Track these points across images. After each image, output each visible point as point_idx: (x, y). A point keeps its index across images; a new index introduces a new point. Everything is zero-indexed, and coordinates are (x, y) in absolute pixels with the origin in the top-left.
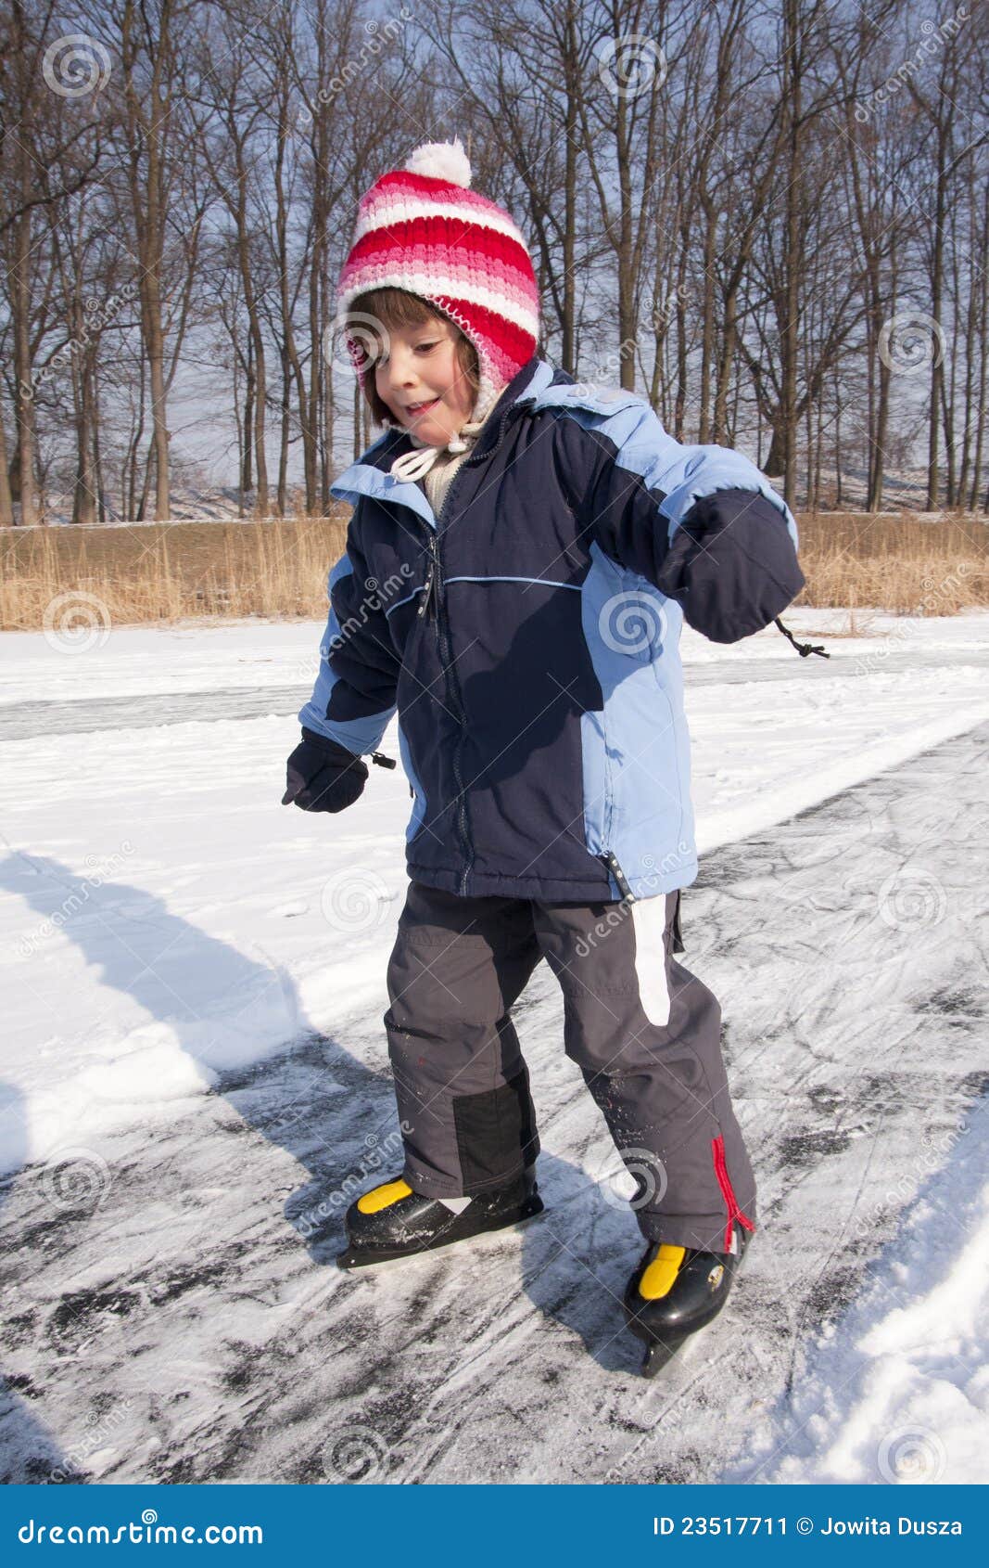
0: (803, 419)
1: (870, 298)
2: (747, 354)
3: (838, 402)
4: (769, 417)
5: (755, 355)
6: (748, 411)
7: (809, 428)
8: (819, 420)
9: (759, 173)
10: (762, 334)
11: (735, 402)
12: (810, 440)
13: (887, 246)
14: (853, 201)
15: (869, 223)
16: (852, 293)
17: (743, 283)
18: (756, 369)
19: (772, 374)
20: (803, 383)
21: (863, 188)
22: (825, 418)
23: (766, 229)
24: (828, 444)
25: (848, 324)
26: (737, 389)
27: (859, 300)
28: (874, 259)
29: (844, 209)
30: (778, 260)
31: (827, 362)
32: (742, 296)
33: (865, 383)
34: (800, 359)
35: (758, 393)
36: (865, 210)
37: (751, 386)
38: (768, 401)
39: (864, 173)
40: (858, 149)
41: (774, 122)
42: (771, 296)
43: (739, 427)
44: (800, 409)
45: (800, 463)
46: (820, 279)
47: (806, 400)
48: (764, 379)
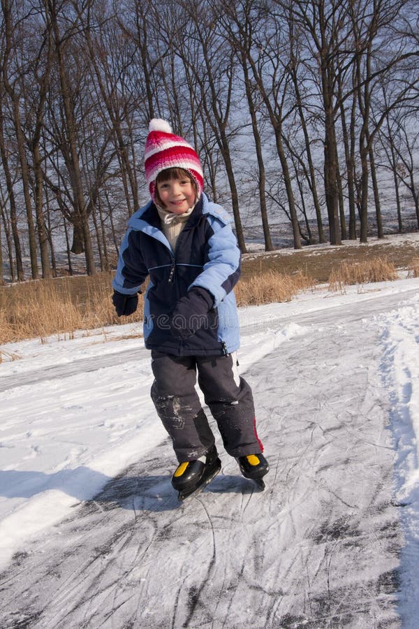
0: (91, 217)
1: (118, 144)
2: (50, 183)
3: (110, 206)
4: (69, 219)
5: (55, 182)
6: (57, 216)
7: (95, 222)
8: (101, 217)
9: (40, 73)
10: (57, 171)
11: (47, 211)
12: (97, 228)
13: (122, 114)
14: (98, 88)
15: (110, 101)
16: (106, 142)
17: (41, 140)
18: (56, 190)
19: (67, 193)
20: (87, 197)
21: (104, 82)
22: (104, 216)
23: (50, 108)
24: (107, 231)
25: (107, 161)
26: (47, 203)
27: (111, 146)
28: (117, 122)
29: (94, 94)
30: (60, 125)
31: (99, 184)
32: (41, 148)
33: (123, 194)
34: (83, 182)
35: (60, 205)
36: (107, 94)
37: (56, 201)
38: (68, 210)
39: (103, 73)
40: (97, 60)
41: (44, 43)
42: (59, 147)
43: (52, 226)
44: (88, 211)
45: (94, 244)
46: (87, 135)
47: (90, 206)
48: (63, 196)
